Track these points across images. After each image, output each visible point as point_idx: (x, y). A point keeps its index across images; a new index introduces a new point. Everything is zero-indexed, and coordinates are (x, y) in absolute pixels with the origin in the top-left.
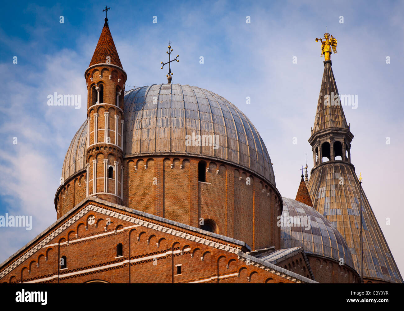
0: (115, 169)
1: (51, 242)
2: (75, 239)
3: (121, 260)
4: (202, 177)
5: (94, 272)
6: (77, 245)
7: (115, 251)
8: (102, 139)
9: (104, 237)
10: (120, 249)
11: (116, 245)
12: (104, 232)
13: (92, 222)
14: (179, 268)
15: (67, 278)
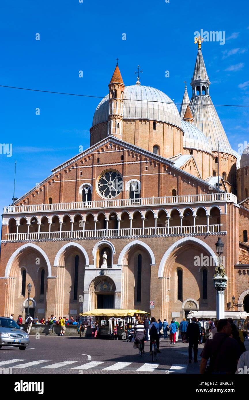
1: (93, 152)
2: (103, 151)
3: (123, 162)
5: (111, 166)
6: (105, 154)
7: (120, 158)
9: (116, 152)
10: (123, 158)
11: (121, 156)
12: (116, 150)
14: (147, 168)
15: (100, 167)
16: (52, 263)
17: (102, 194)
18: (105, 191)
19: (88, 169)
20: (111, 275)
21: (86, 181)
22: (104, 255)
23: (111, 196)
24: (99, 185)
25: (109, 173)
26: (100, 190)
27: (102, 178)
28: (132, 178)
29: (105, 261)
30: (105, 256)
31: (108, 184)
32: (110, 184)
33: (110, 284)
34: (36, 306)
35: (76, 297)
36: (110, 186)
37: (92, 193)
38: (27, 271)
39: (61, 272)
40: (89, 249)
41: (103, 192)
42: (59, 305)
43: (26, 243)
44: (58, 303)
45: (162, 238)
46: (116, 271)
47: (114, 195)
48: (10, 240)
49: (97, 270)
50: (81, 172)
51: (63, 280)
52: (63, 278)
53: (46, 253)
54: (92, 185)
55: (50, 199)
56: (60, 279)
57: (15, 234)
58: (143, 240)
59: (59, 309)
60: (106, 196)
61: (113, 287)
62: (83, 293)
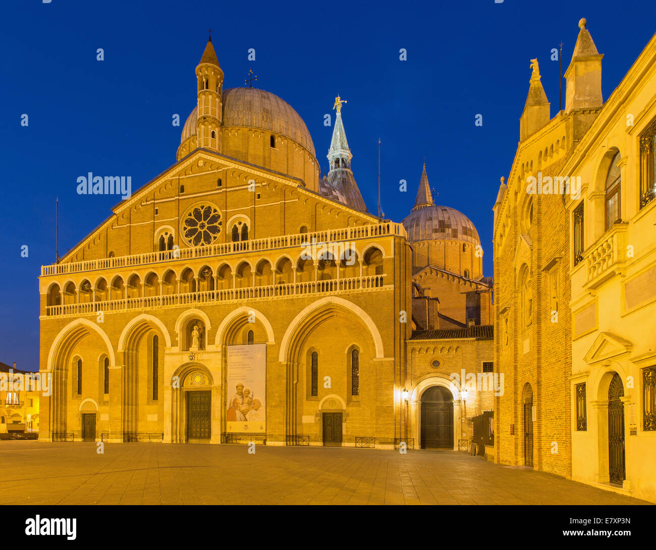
0: (216, 133)
1: (174, 176)
2: (189, 174)
3: (221, 189)
4: (273, 144)
5: (203, 196)
6: (191, 179)
7: (216, 183)
8: (208, 113)
9: (209, 174)
10: (220, 183)
11: (217, 179)
12: (209, 171)
13: (201, 163)
14: (259, 195)
15: (185, 199)
16: (115, 347)
17: (190, 241)
19: (167, 203)
20: (206, 360)
21: (166, 223)
22: (194, 331)
23: (205, 244)
24: (185, 229)
25: (200, 209)
26: (187, 236)
27: (189, 217)
28: (236, 212)
29: (195, 340)
30: (195, 333)
31: (199, 225)
32: (202, 226)
33: (204, 375)
34: (97, 410)
35: (155, 397)
36: (203, 229)
37: (174, 240)
38: (83, 361)
39: (130, 360)
40: (171, 323)
41: (191, 238)
42: (130, 408)
43: (75, 318)
44: (128, 405)
45: (284, 301)
46: (212, 355)
47: (209, 243)
48: (52, 315)
49: (184, 354)
50: (157, 210)
51: (134, 372)
52: (134, 368)
53: (106, 333)
54: (174, 228)
55: (111, 254)
56: (130, 371)
57: (59, 306)
58: (255, 306)
59: (130, 413)
60: (196, 245)
61: (209, 379)
62: (163, 390)
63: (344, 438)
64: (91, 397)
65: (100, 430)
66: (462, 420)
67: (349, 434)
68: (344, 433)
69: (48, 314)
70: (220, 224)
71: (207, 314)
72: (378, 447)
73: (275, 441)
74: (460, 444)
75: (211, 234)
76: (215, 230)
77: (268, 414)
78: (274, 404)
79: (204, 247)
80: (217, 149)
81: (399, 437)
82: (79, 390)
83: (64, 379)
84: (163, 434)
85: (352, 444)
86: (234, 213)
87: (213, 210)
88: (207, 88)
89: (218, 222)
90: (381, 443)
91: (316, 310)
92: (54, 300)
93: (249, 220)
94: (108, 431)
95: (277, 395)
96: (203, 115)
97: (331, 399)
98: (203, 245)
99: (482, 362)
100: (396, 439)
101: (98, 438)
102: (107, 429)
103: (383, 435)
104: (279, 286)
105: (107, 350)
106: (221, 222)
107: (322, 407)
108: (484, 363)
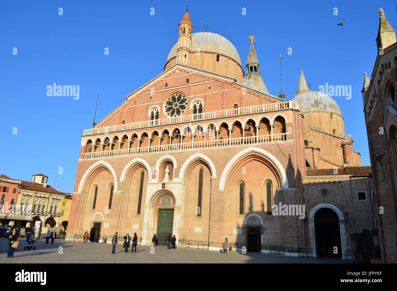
0: (187, 55)
1: (163, 78)
2: (171, 77)
3: (188, 84)
4: (218, 60)
6: (172, 79)
7: (186, 81)
8: (183, 45)
9: (182, 76)
10: (188, 81)
11: (186, 79)
12: (182, 75)
13: (177, 71)
14: (210, 87)
15: (167, 90)
16: (118, 179)
17: (168, 114)
18: (171, 111)
19: (157, 93)
20: (172, 188)
21: (155, 104)
22: (166, 169)
23: (176, 115)
24: (166, 107)
25: (176, 96)
26: (166, 111)
27: (169, 100)
28: (196, 97)
29: (167, 175)
30: (167, 170)
31: (174, 105)
32: (176, 105)
33: (171, 198)
34: (103, 220)
35: (139, 212)
36: (176, 107)
37: (159, 113)
38: (98, 187)
39: (126, 187)
40: (153, 163)
41: (169, 112)
42: (122, 220)
43: (98, 160)
44: (122, 217)
45: (223, 150)
46: (176, 185)
47: (179, 115)
48: (86, 158)
49: (159, 183)
50: (151, 97)
51: (128, 195)
52: (128, 193)
53: (114, 169)
54: (160, 107)
55: (124, 122)
56: (125, 194)
57: (90, 153)
58: (204, 153)
59: (122, 223)
60: (171, 116)
61: (173, 201)
62: (145, 208)
63: (262, 246)
64: (100, 211)
65: (103, 234)
66: (346, 235)
67: (266, 243)
68: (262, 242)
69: (83, 158)
70: (186, 104)
71: (175, 158)
72: (287, 254)
73: (215, 247)
74: (346, 254)
75: (181, 110)
76: (183, 107)
77: (210, 227)
78: (214, 219)
79: (177, 117)
80: (187, 63)
81: (301, 247)
82: (93, 206)
83: (86, 199)
84: (141, 239)
85: (267, 252)
86: (195, 98)
87: (183, 96)
88: (184, 33)
89: (186, 103)
90: (289, 251)
91: (244, 155)
92: (88, 149)
93: (203, 101)
94: (108, 235)
95: (217, 213)
96: (181, 46)
97: (253, 217)
98: (175, 116)
99: (357, 192)
100: (299, 249)
101: (101, 239)
102: (107, 234)
103: (290, 246)
104: (220, 140)
105: (113, 180)
106: (187, 103)
107: (247, 222)
108: (358, 193)
